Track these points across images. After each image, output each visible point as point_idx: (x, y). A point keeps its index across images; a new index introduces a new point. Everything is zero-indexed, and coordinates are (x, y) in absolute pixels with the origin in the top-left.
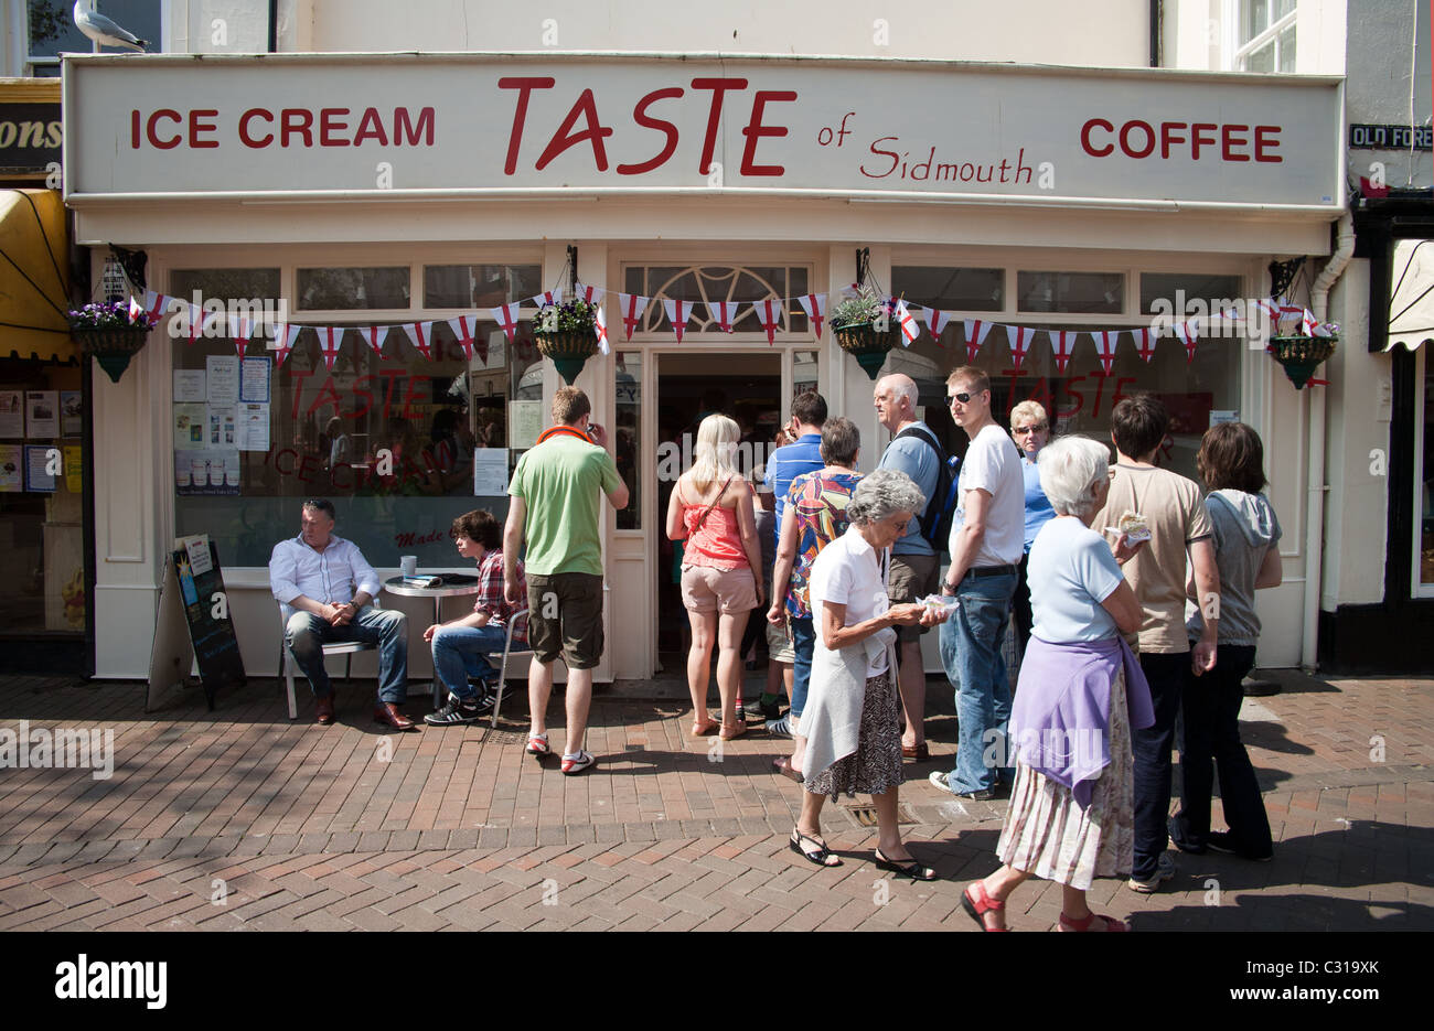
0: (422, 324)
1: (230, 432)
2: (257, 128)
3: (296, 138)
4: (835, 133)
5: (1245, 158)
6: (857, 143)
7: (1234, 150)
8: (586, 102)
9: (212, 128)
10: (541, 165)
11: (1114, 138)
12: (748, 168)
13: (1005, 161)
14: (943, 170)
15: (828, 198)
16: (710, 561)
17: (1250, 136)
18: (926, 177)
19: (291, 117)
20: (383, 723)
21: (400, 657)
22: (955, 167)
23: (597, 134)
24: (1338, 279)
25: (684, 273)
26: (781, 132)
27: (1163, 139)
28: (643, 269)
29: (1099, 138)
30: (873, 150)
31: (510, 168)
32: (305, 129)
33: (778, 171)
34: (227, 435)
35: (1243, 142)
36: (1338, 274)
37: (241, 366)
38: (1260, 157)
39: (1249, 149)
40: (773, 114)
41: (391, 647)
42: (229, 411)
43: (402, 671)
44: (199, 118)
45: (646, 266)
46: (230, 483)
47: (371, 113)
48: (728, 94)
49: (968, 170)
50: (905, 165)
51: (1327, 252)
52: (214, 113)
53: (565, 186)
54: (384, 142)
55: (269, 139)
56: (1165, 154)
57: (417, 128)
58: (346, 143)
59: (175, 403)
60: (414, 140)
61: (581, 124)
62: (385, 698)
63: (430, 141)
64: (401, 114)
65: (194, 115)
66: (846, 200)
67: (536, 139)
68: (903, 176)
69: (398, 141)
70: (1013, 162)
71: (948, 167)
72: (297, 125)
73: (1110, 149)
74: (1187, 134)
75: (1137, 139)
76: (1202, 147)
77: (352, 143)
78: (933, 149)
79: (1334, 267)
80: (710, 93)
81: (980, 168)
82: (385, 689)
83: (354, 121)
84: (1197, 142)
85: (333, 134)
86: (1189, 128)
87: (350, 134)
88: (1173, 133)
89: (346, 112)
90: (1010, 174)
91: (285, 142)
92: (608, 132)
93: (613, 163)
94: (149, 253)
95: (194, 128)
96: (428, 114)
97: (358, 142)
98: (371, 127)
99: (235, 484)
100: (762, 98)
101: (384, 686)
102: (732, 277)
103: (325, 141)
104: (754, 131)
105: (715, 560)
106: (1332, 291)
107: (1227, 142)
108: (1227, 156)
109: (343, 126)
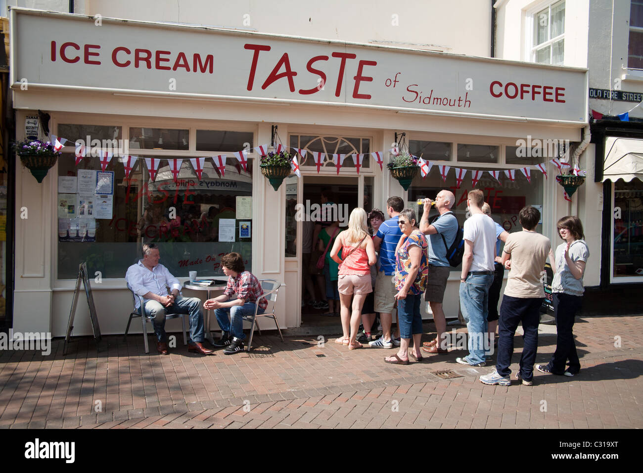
0: (200, 158)
1: (91, 209)
2: (122, 57)
3: (143, 64)
4: (392, 81)
5: (552, 100)
6: (401, 86)
7: (548, 97)
8: (285, 59)
9: (97, 54)
10: (264, 87)
11: (502, 90)
12: (356, 95)
13: (460, 98)
14: (436, 100)
15: (390, 110)
16: (354, 272)
17: (553, 91)
18: (429, 103)
19: (140, 53)
20: (195, 352)
21: (201, 320)
22: (441, 99)
23: (290, 74)
24: (583, 152)
25: (317, 139)
26: (370, 79)
27: (521, 91)
28: (298, 136)
29: (497, 89)
30: (408, 90)
31: (250, 87)
32: (147, 60)
33: (369, 97)
34: (89, 211)
35: (551, 94)
36: (584, 149)
37: (97, 175)
38: (557, 101)
39: (553, 97)
40: (367, 71)
41: (196, 315)
42: (90, 198)
43: (202, 327)
44: (90, 49)
45: (300, 135)
46: (89, 235)
47: (182, 55)
48: (348, 60)
49: (445, 100)
50: (420, 97)
51: (579, 140)
52: (98, 47)
53: (275, 98)
54: (188, 70)
55: (128, 63)
56: (522, 98)
57: (205, 64)
58: (169, 68)
59: (59, 193)
60: (203, 70)
61: (283, 69)
62: (195, 340)
63: (211, 71)
64: (197, 57)
65: (87, 47)
66: (397, 112)
67: (262, 75)
68: (420, 102)
69: (195, 70)
70: (463, 98)
71: (438, 99)
72: (143, 57)
73: (501, 94)
74: (530, 89)
75: (511, 91)
76: (536, 95)
77: (172, 69)
78: (432, 91)
79: (582, 146)
80: (340, 59)
81: (450, 100)
82: (195, 336)
83: (173, 58)
84: (534, 93)
85: (162, 64)
86: (531, 87)
87: (171, 64)
88: (525, 89)
89: (169, 53)
90: (462, 103)
91: (137, 65)
92: (295, 74)
93: (297, 89)
94: (51, 115)
95: (87, 54)
96: (210, 58)
97: (175, 69)
98: (182, 62)
99: (93, 236)
100: (362, 63)
101: (195, 334)
102: (338, 142)
103: (158, 67)
104: (359, 78)
105: (356, 271)
106: (580, 156)
107: (545, 93)
108: (545, 99)
109: (168, 60)
